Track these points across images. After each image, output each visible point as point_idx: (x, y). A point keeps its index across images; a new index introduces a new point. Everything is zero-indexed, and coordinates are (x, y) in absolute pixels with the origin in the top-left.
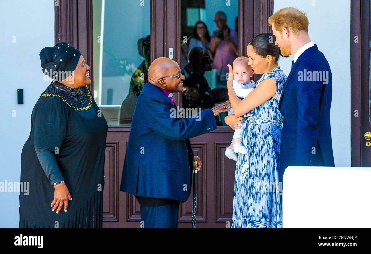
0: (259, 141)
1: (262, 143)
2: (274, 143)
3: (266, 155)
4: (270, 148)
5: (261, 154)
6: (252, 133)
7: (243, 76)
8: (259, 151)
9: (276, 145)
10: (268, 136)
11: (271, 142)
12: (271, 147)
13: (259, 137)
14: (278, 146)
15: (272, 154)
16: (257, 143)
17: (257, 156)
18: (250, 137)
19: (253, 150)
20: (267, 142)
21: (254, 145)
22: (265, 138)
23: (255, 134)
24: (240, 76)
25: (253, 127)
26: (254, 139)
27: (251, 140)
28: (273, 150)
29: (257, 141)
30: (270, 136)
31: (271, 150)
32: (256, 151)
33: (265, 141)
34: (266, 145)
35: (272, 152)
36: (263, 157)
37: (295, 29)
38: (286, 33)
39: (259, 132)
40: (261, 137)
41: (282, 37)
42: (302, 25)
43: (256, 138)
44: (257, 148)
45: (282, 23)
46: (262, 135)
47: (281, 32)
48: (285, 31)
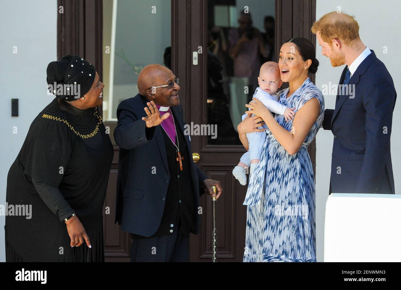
0: (284, 164)
1: (287, 166)
2: (302, 168)
3: (292, 180)
4: (296, 174)
5: (286, 179)
6: (276, 154)
7: (270, 85)
8: (284, 176)
9: (304, 171)
10: (296, 159)
11: (298, 167)
12: (298, 172)
13: (285, 159)
14: (305, 173)
15: (298, 180)
16: (282, 166)
17: (280, 181)
18: (273, 158)
19: (276, 174)
20: (295, 166)
21: (278, 167)
22: (292, 160)
23: (280, 155)
24: (267, 85)
25: (277, 147)
26: (277, 161)
27: (274, 162)
28: (300, 175)
29: (282, 164)
30: (298, 160)
31: (298, 175)
32: (280, 175)
33: (292, 165)
34: (293, 169)
35: (299, 178)
36: (287, 183)
37: (347, 39)
38: (337, 45)
39: (285, 153)
40: (287, 159)
41: (332, 50)
42: (354, 33)
43: (280, 160)
44: (281, 171)
45: (331, 35)
46: (289, 157)
47: (330, 44)
48: (335, 43)
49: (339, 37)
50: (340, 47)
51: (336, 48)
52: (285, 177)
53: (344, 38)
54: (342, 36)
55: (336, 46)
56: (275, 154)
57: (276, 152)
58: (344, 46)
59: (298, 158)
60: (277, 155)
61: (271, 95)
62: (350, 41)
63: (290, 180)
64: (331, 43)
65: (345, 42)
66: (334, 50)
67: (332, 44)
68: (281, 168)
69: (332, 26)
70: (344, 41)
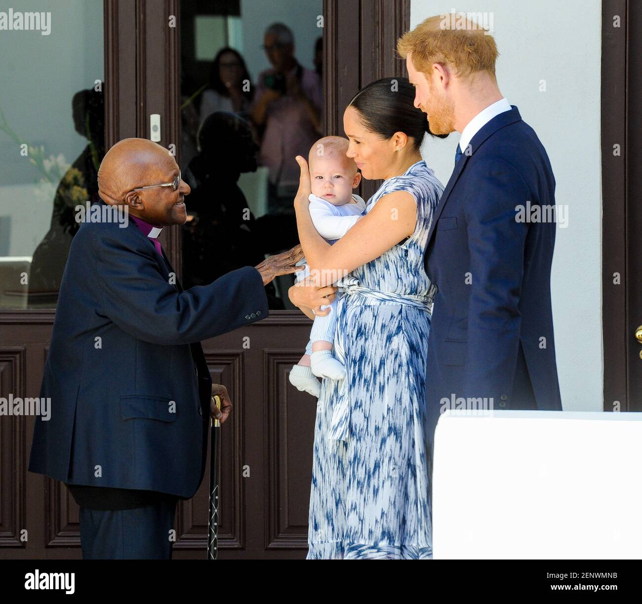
0: (374, 347)
1: (381, 352)
3: (393, 381)
4: (400, 366)
5: (380, 379)
6: (356, 327)
7: (333, 186)
8: (375, 374)
10: (397, 334)
11: (404, 350)
12: (404, 361)
13: (375, 337)
15: (405, 379)
16: (370, 352)
17: (368, 386)
18: (352, 336)
19: (360, 370)
20: (395, 348)
21: (362, 356)
22: (389, 338)
23: (365, 328)
24: (327, 185)
26: (361, 342)
27: (355, 344)
28: (408, 368)
29: (370, 347)
30: (401, 335)
31: (405, 368)
32: (367, 371)
33: (389, 348)
34: (393, 357)
35: (408, 374)
36: (384, 386)
37: (463, 66)
39: (375, 324)
40: (379, 338)
41: (431, 88)
43: (366, 339)
44: (369, 364)
45: (432, 53)
46: (382, 332)
47: (428, 74)
48: (437, 72)
49: (447, 60)
50: (448, 84)
52: (378, 376)
53: (458, 62)
54: (452, 58)
55: (440, 81)
57: (357, 324)
59: (401, 332)
60: (359, 330)
62: (468, 71)
63: (388, 379)
64: (430, 74)
66: (435, 88)
67: (433, 76)
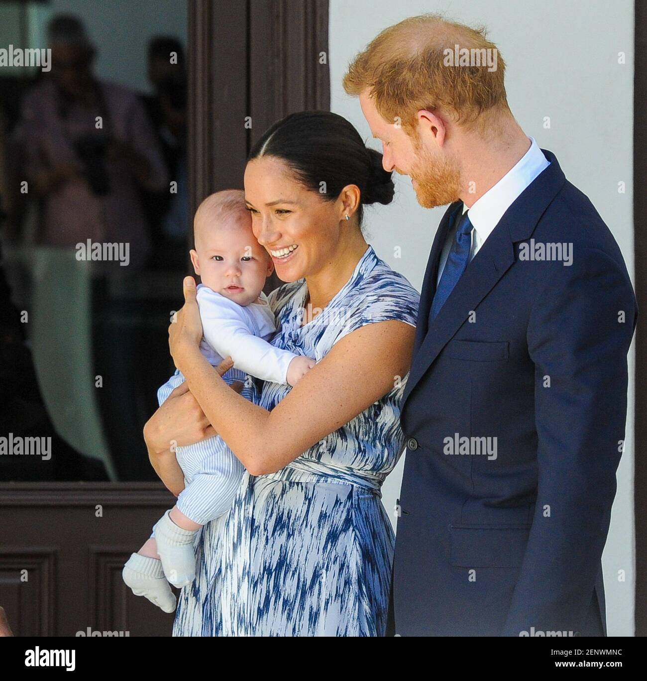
0: (305, 550)
1: (316, 558)
2: (364, 563)
3: (334, 606)
4: (347, 582)
5: (311, 601)
6: (274, 516)
7: (241, 273)
8: (304, 591)
9: (373, 570)
10: (345, 530)
11: (354, 559)
12: (354, 577)
13: (307, 532)
14: (376, 576)
15: (355, 605)
16: (296, 557)
17: (291, 611)
18: (266, 529)
19: (276, 585)
20: (341, 554)
21: (282, 562)
22: (333, 537)
23: (289, 518)
24: (231, 272)
25: (278, 492)
26: (281, 539)
27: (270, 542)
28: (360, 588)
29: (297, 548)
30: (351, 533)
31: (354, 587)
32: (290, 587)
33: (330, 552)
34: (335, 568)
35: (358, 599)
36: (317, 614)
37: (467, 107)
38: (434, 129)
39: (308, 511)
40: (315, 534)
41: (417, 148)
42: (490, 86)
43: (289, 536)
44: (293, 574)
45: (413, 96)
46: (319, 525)
47: (410, 128)
48: (426, 123)
49: (440, 103)
50: (446, 137)
51: (431, 141)
52: (308, 596)
53: (458, 103)
54: (448, 99)
55: (431, 133)
56: (271, 516)
57: (275, 510)
58: (457, 131)
59: (351, 528)
60: (279, 520)
61: (243, 305)
62: (476, 112)
63: (327, 603)
64: (413, 126)
65: (462, 120)
66: (424, 147)
67: (418, 128)
68: (295, 564)
69: (412, 68)
70: (456, 113)
